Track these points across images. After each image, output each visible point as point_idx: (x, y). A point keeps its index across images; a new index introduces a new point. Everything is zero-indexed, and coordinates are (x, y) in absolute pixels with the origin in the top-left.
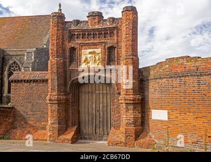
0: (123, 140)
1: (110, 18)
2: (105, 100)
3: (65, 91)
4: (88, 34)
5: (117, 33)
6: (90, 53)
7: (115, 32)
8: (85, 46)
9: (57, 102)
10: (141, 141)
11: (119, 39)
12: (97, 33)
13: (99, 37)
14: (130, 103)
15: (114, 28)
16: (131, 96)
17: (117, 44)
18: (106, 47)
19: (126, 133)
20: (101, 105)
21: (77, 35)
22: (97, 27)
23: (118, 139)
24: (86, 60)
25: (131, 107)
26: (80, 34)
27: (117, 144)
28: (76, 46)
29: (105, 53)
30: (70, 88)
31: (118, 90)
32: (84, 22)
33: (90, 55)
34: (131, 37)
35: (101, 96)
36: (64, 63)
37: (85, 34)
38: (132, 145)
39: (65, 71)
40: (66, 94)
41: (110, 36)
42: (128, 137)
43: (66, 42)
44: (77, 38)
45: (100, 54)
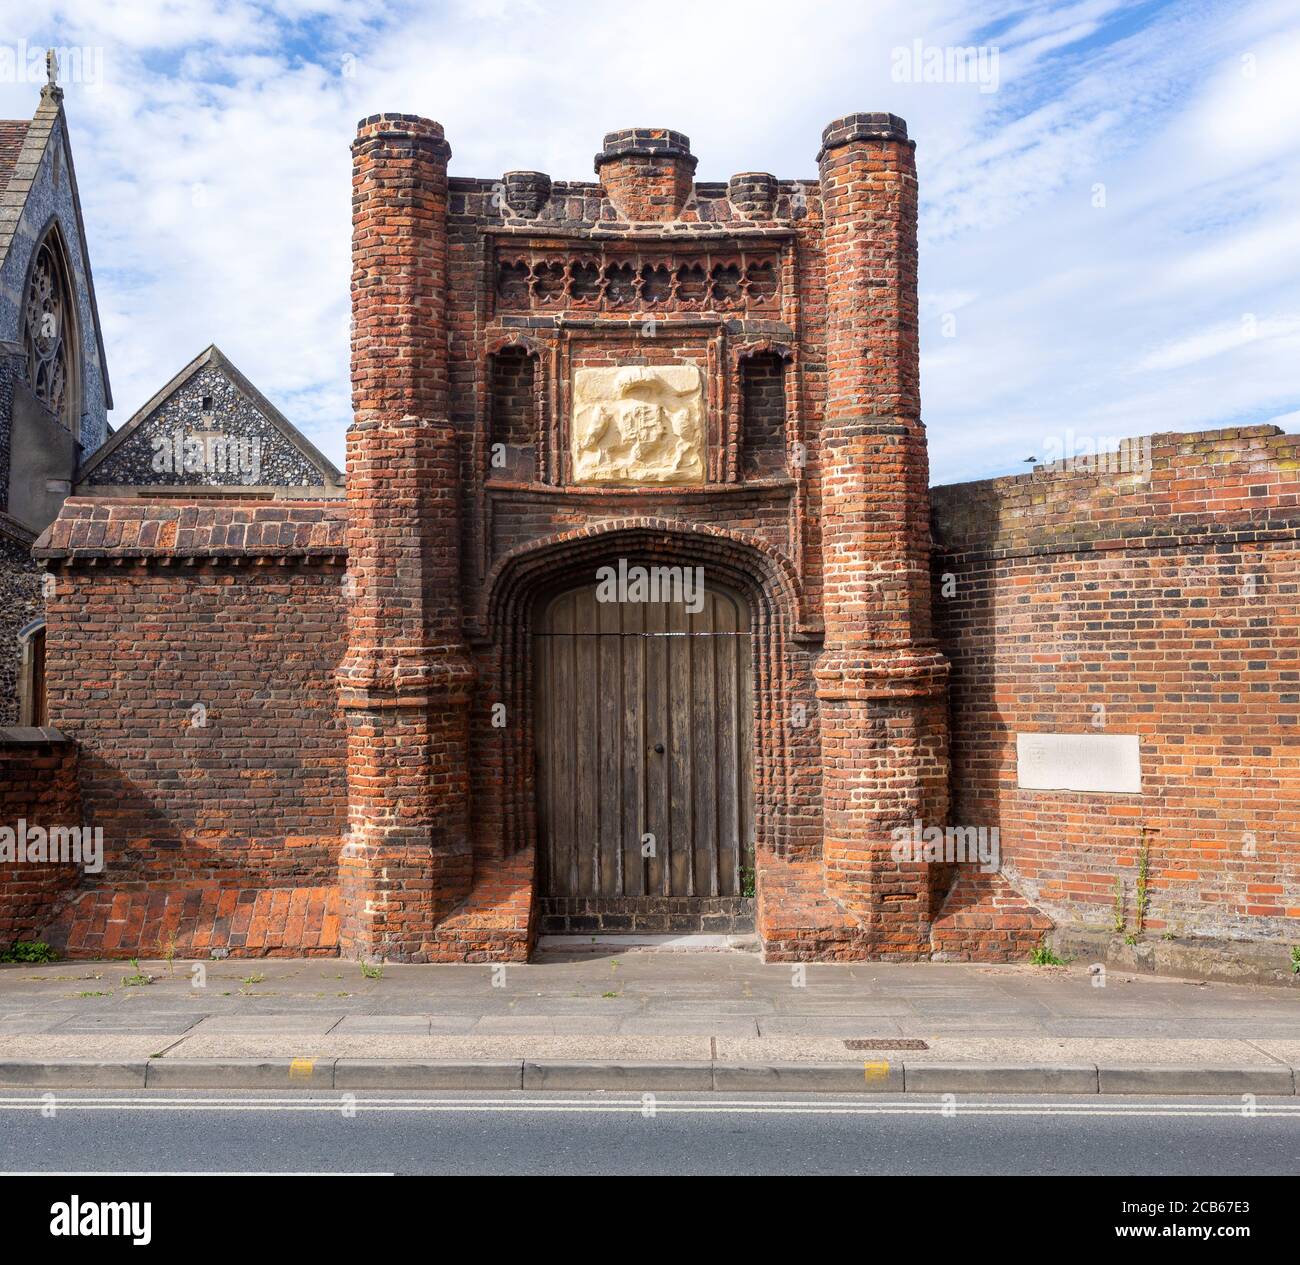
0: (858, 915)
1: (754, 179)
2: (706, 681)
3: (466, 635)
4: (611, 272)
5: (800, 273)
6: (635, 390)
7: (785, 266)
8: (592, 341)
9: (423, 700)
10: (967, 917)
11: (808, 308)
12: (672, 267)
13: (682, 295)
14: (899, 701)
15: (782, 239)
16: (903, 656)
17: (799, 339)
18: (734, 356)
19: (876, 878)
20: (682, 716)
21: (540, 269)
22: (670, 226)
23: (822, 917)
24: (604, 434)
25: (901, 723)
26: (557, 269)
27: (821, 946)
28: (536, 342)
29: (727, 391)
30: (495, 608)
31: (803, 621)
32: (578, 188)
33: (633, 405)
34: (892, 302)
35: (682, 660)
36: (460, 443)
37: (592, 270)
38: (912, 947)
39: (463, 502)
40: (473, 648)
41: (751, 290)
42: (891, 901)
43: (471, 316)
44: (539, 288)
45: (695, 401)
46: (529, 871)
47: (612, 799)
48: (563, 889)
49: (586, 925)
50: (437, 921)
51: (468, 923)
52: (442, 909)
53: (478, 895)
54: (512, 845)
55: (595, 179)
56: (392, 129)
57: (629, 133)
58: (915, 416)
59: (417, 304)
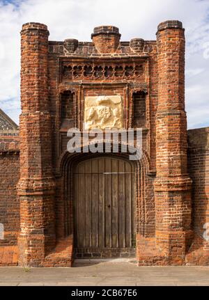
0: (165, 253)
1: (137, 40)
2: (122, 186)
3: (53, 174)
4: (96, 68)
5: (150, 68)
6: (102, 103)
7: (146, 66)
8: (90, 89)
9: (42, 193)
10: (196, 253)
11: (153, 78)
12: (113, 66)
13: (116, 75)
14: (178, 192)
15: (145, 58)
16: (179, 179)
17: (150, 87)
18: (131, 92)
19: (170, 242)
20: (115, 196)
21: (75, 68)
22: (113, 55)
23: (155, 253)
24: (94, 116)
25: (178, 198)
26: (80, 68)
27: (154, 261)
28: (74, 89)
29: (129, 103)
30: (62, 166)
31: (150, 169)
32: (86, 44)
33: (102, 107)
34: (177, 76)
35: (115, 181)
36: (52, 119)
37: (90, 67)
38: (180, 262)
39: (53, 136)
40: (56, 178)
41: (136, 73)
42: (173, 249)
43: (55, 82)
44: (75, 73)
45: (120, 106)
46: (72, 241)
47: (95, 220)
48: (81, 246)
49: (88, 256)
50: (45, 255)
51: (54, 256)
52: (47, 252)
53: (57, 247)
54: (67, 234)
55: (91, 41)
56: (32, 27)
57: (101, 27)
58: (183, 109)
59: (40, 79)
